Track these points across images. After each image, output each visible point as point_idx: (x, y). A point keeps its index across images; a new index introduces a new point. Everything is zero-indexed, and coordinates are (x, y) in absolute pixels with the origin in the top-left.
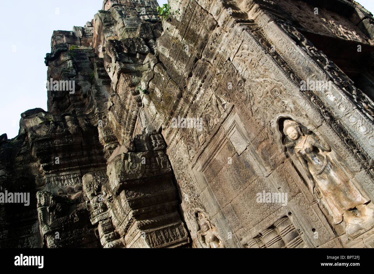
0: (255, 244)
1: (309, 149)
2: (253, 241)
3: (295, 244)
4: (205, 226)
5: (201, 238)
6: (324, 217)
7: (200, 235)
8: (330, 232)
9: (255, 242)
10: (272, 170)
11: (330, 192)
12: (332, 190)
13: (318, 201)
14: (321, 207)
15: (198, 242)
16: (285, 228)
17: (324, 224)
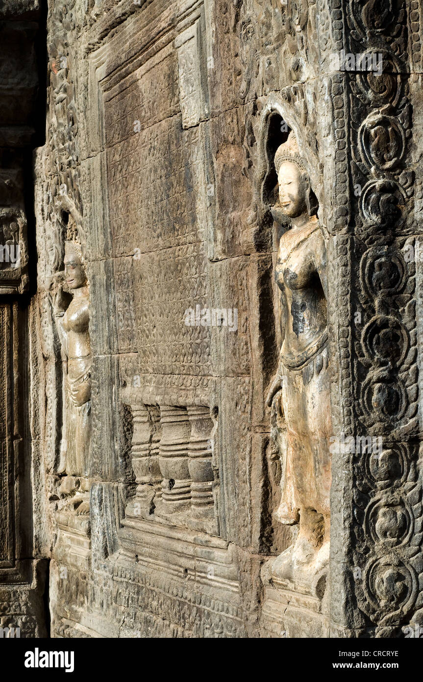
0: (144, 422)
1: (291, 278)
2: (143, 413)
3: (200, 497)
4: (74, 272)
5: (58, 298)
6: (261, 484)
7: (60, 286)
8: (253, 530)
9: (146, 419)
10: (224, 252)
11: (291, 434)
12: (299, 433)
13: (272, 432)
14: (270, 453)
15: (46, 306)
16: (200, 439)
17: (253, 502)
